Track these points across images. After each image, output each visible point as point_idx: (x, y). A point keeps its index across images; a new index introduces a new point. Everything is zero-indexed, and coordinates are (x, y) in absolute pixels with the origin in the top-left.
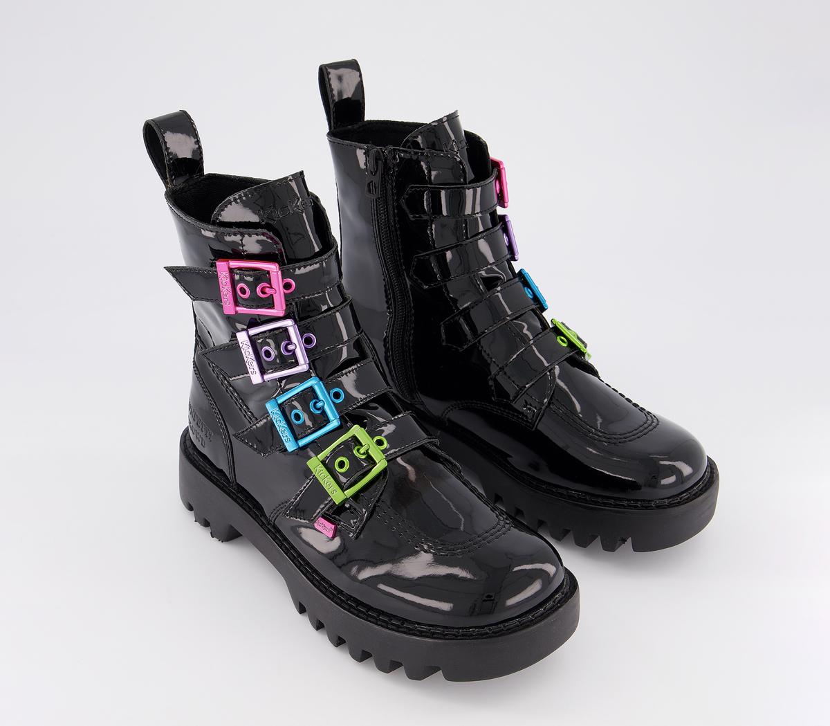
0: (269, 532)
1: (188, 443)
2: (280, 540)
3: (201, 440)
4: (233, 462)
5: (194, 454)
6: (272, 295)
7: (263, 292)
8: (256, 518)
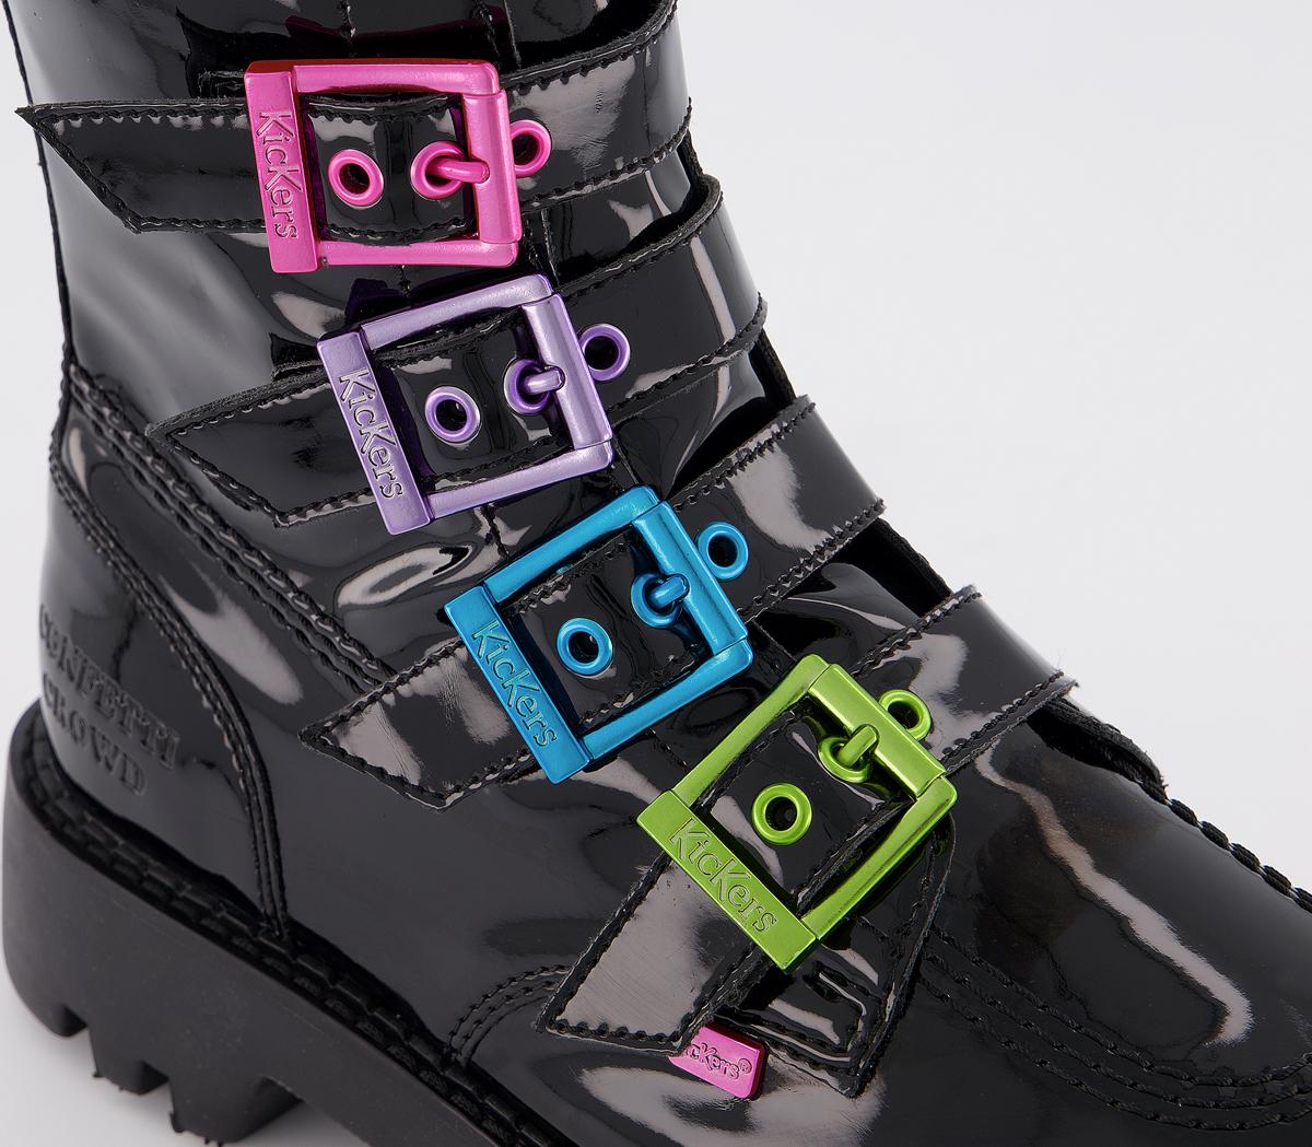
0: (448, 1092)
1: (47, 779)
2: (500, 1121)
3: (117, 763)
4: (276, 840)
5: (83, 820)
6: (468, 190)
7: (436, 179)
8: (384, 1042)
